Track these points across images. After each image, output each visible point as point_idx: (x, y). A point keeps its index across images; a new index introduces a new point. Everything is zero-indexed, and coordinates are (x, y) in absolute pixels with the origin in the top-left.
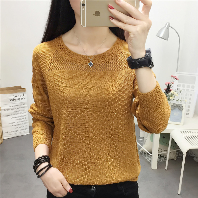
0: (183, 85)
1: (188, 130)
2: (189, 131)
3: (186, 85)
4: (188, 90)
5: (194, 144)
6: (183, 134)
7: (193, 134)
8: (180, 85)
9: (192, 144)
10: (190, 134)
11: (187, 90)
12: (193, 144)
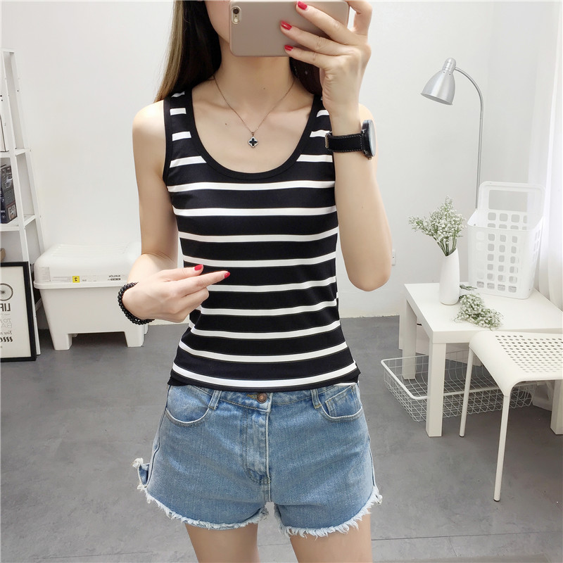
0: (501, 215)
1: (516, 334)
2: (518, 334)
3: (510, 214)
4: (516, 228)
5: (532, 367)
6: (504, 342)
7: (528, 342)
8: (494, 214)
9: (525, 367)
10: (522, 342)
11: (513, 227)
12: (528, 370)
